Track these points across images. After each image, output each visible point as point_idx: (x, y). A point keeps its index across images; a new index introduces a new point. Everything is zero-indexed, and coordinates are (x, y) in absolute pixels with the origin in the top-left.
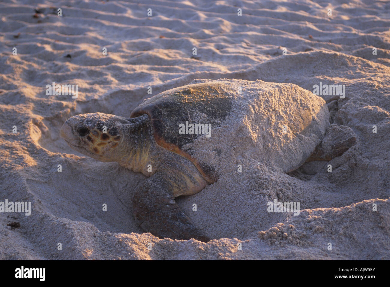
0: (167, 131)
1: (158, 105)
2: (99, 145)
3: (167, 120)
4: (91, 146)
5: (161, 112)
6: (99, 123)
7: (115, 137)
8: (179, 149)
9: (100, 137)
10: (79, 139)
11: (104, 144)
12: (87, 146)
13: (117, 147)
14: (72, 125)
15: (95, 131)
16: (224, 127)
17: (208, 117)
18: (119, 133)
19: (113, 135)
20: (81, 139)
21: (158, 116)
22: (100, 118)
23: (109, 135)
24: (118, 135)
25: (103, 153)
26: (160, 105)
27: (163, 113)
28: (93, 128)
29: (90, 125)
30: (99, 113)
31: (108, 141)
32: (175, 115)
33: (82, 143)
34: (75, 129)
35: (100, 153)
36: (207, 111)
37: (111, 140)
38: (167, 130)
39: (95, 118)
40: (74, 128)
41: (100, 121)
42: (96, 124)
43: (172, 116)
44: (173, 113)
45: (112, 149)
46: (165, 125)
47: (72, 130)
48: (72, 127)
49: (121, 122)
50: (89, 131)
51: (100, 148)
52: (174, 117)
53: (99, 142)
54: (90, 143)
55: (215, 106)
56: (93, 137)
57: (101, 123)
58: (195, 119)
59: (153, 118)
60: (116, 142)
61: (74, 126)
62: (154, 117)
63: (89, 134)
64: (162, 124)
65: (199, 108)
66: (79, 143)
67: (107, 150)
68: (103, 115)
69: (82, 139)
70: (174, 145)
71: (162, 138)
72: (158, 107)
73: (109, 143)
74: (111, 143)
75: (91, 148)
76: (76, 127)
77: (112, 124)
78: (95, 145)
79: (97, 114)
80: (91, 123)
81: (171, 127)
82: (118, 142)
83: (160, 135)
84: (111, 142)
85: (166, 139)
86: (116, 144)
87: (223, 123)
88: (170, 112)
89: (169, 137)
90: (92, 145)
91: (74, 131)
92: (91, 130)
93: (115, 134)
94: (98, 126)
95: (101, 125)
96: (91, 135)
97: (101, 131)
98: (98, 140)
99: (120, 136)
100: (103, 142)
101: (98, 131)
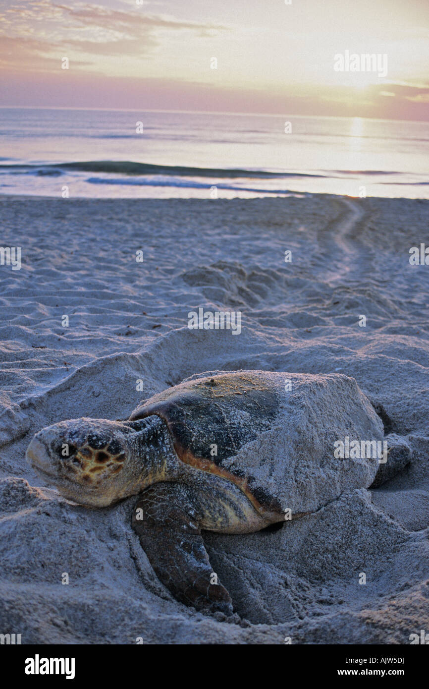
0: (195, 440)
1: (176, 402)
2: (92, 470)
3: (193, 422)
4: (79, 474)
5: (181, 411)
6: (89, 436)
7: (118, 455)
8: (216, 466)
9: (94, 458)
10: (60, 463)
11: (100, 468)
12: (72, 474)
13: (121, 472)
14: (46, 442)
15: (85, 449)
16: (276, 430)
17: (251, 415)
18: (123, 449)
19: (114, 454)
20: (62, 463)
21: (177, 418)
22: (90, 427)
23: (109, 454)
24: (122, 453)
25: (99, 483)
26: (178, 403)
27: (185, 413)
28: (82, 445)
29: (76, 440)
30: (85, 419)
31: (108, 463)
32: (204, 415)
33: (64, 470)
34: (52, 448)
35: (94, 484)
36: (247, 407)
37: (112, 461)
38: (194, 437)
39: (83, 427)
40: (50, 446)
41: (91, 431)
42: (85, 438)
43: (200, 417)
44: (199, 413)
45: (113, 475)
46: (191, 431)
47: (48, 449)
48: (46, 445)
49: (121, 431)
50: (76, 449)
51: (94, 476)
52: (202, 418)
53: (93, 467)
54: (78, 469)
55: (257, 401)
56: (84, 460)
57: (93, 436)
58: (233, 419)
59: (170, 421)
60: (120, 463)
61: (50, 442)
62: (172, 420)
63: (77, 454)
64: (186, 429)
65: (236, 404)
66: (60, 469)
67: (105, 478)
68: (92, 422)
69: (65, 464)
70: (208, 461)
71: (189, 450)
72: (175, 404)
73: (108, 466)
74: (111, 467)
75: (80, 476)
76: (53, 445)
77: (110, 435)
78: (87, 472)
79: (83, 420)
80: (77, 437)
81: (201, 433)
82: (122, 463)
83: (185, 447)
84: (112, 464)
85: (194, 452)
86: (120, 467)
87: (272, 424)
88: (195, 411)
89: (199, 449)
90: (82, 471)
91: (51, 450)
92: (80, 448)
93: (117, 450)
94: (89, 441)
95: (94, 438)
96: (79, 455)
97: (95, 447)
98: (92, 463)
99: (125, 454)
100: (99, 465)
101: (91, 449)
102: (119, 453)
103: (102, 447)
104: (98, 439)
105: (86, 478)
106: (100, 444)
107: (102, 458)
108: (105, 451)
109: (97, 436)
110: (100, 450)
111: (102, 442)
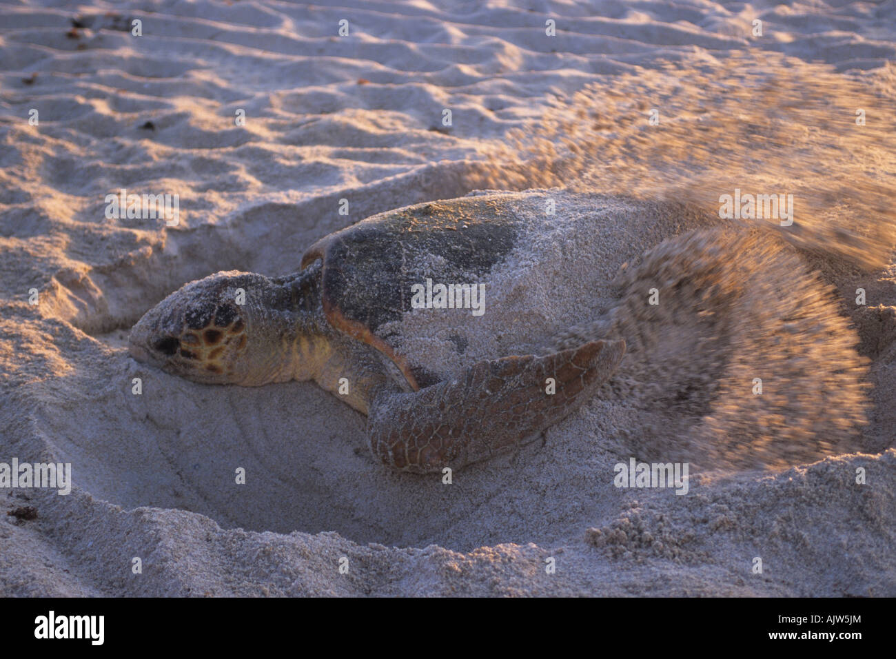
0: (350, 293)
2: (212, 356)
4: (199, 367)
5: (344, 251)
6: (187, 315)
7: (232, 325)
8: (370, 334)
9: (203, 341)
11: (219, 350)
12: (191, 370)
13: (248, 344)
14: (142, 343)
15: (188, 335)
19: (226, 326)
20: (172, 361)
21: (336, 260)
23: (219, 328)
25: (230, 367)
28: (181, 331)
29: (172, 328)
31: (224, 340)
33: (181, 369)
34: (152, 348)
35: (226, 370)
37: (228, 336)
38: (348, 290)
40: (148, 347)
41: (187, 308)
42: (182, 320)
43: (367, 261)
44: (370, 254)
45: (242, 351)
46: (348, 280)
47: (148, 351)
48: (143, 347)
50: (177, 340)
51: (218, 361)
52: (370, 263)
53: (209, 352)
54: (193, 361)
56: (191, 349)
57: (192, 313)
60: (240, 334)
61: (146, 343)
63: (180, 345)
67: (234, 358)
69: (176, 361)
70: (361, 325)
71: (337, 308)
73: (227, 343)
74: (232, 343)
75: (203, 369)
76: (150, 343)
78: (206, 361)
80: (172, 323)
81: (360, 285)
82: (242, 333)
83: (333, 302)
84: (230, 339)
85: (345, 311)
86: (242, 338)
89: (352, 307)
90: (200, 363)
91: (152, 351)
92: (180, 337)
93: (229, 319)
94: (188, 322)
95: (193, 315)
96: (184, 345)
97: (198, 328)
98: (205, 350)
99: (241, 319)
100: (215, 347)
101: (193, 331)
102: (232, 321)
103: (207, 323)
104: (200, 314)
105: (212, 368)
106: (202, 320)
107: (213, 337)
108: (212, 327)
109: (196, 311)
110: (206, 329)
111: (204, 318)
